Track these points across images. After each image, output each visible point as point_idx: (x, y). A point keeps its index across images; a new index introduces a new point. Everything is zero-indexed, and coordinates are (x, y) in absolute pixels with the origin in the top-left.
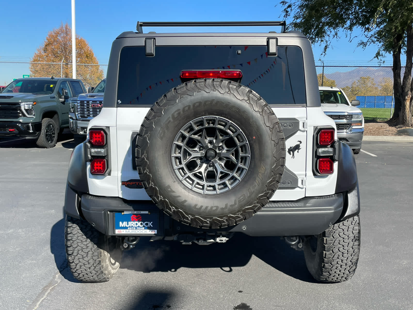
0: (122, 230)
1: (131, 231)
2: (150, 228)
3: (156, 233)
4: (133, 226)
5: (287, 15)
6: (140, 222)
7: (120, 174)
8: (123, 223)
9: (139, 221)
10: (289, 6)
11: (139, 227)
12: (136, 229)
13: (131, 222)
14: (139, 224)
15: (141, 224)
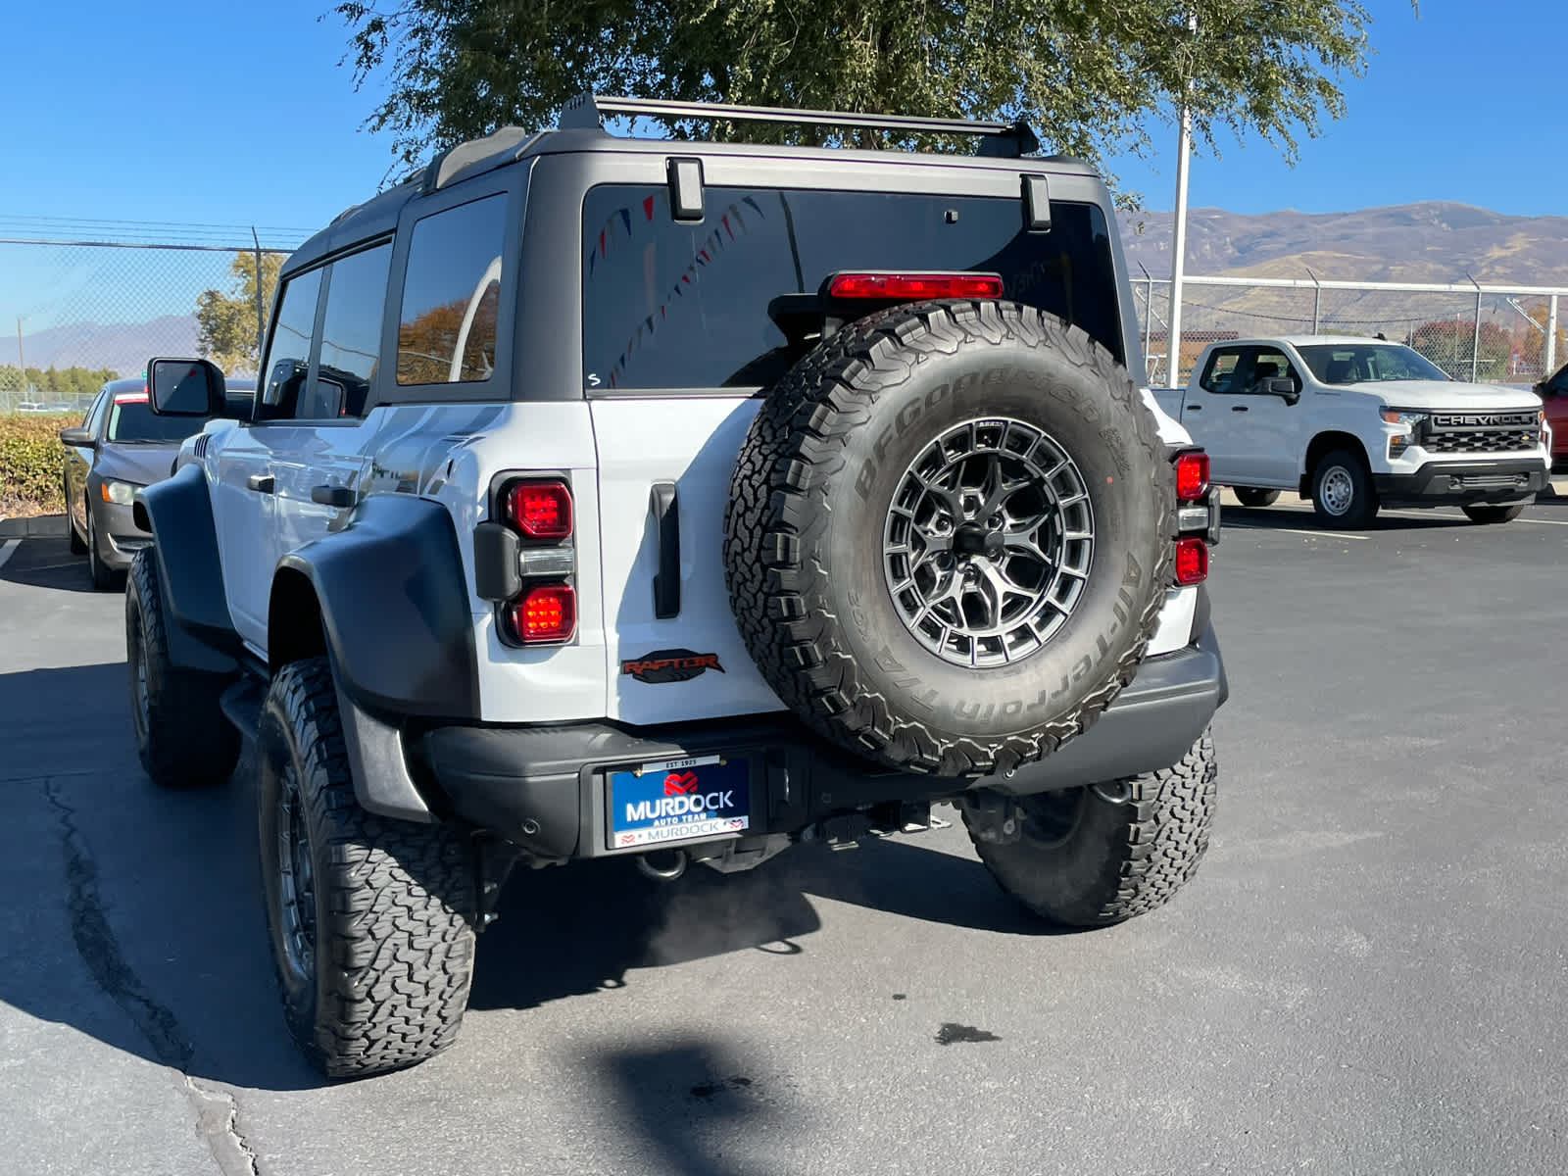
0: (635, 833)
1: (665, 830)
2: (725, 813)
3: (746, 826)
4: (672, 813)
5: (369, 59)
6: (694, 797)
7: (614, 638)
8: (636, 810)
9: (689, 792)
10: (377, 26)
11: (689, 812)
12: (680, 820)
13: (664, 801)
14: (689, 802)
15: (697, 802)
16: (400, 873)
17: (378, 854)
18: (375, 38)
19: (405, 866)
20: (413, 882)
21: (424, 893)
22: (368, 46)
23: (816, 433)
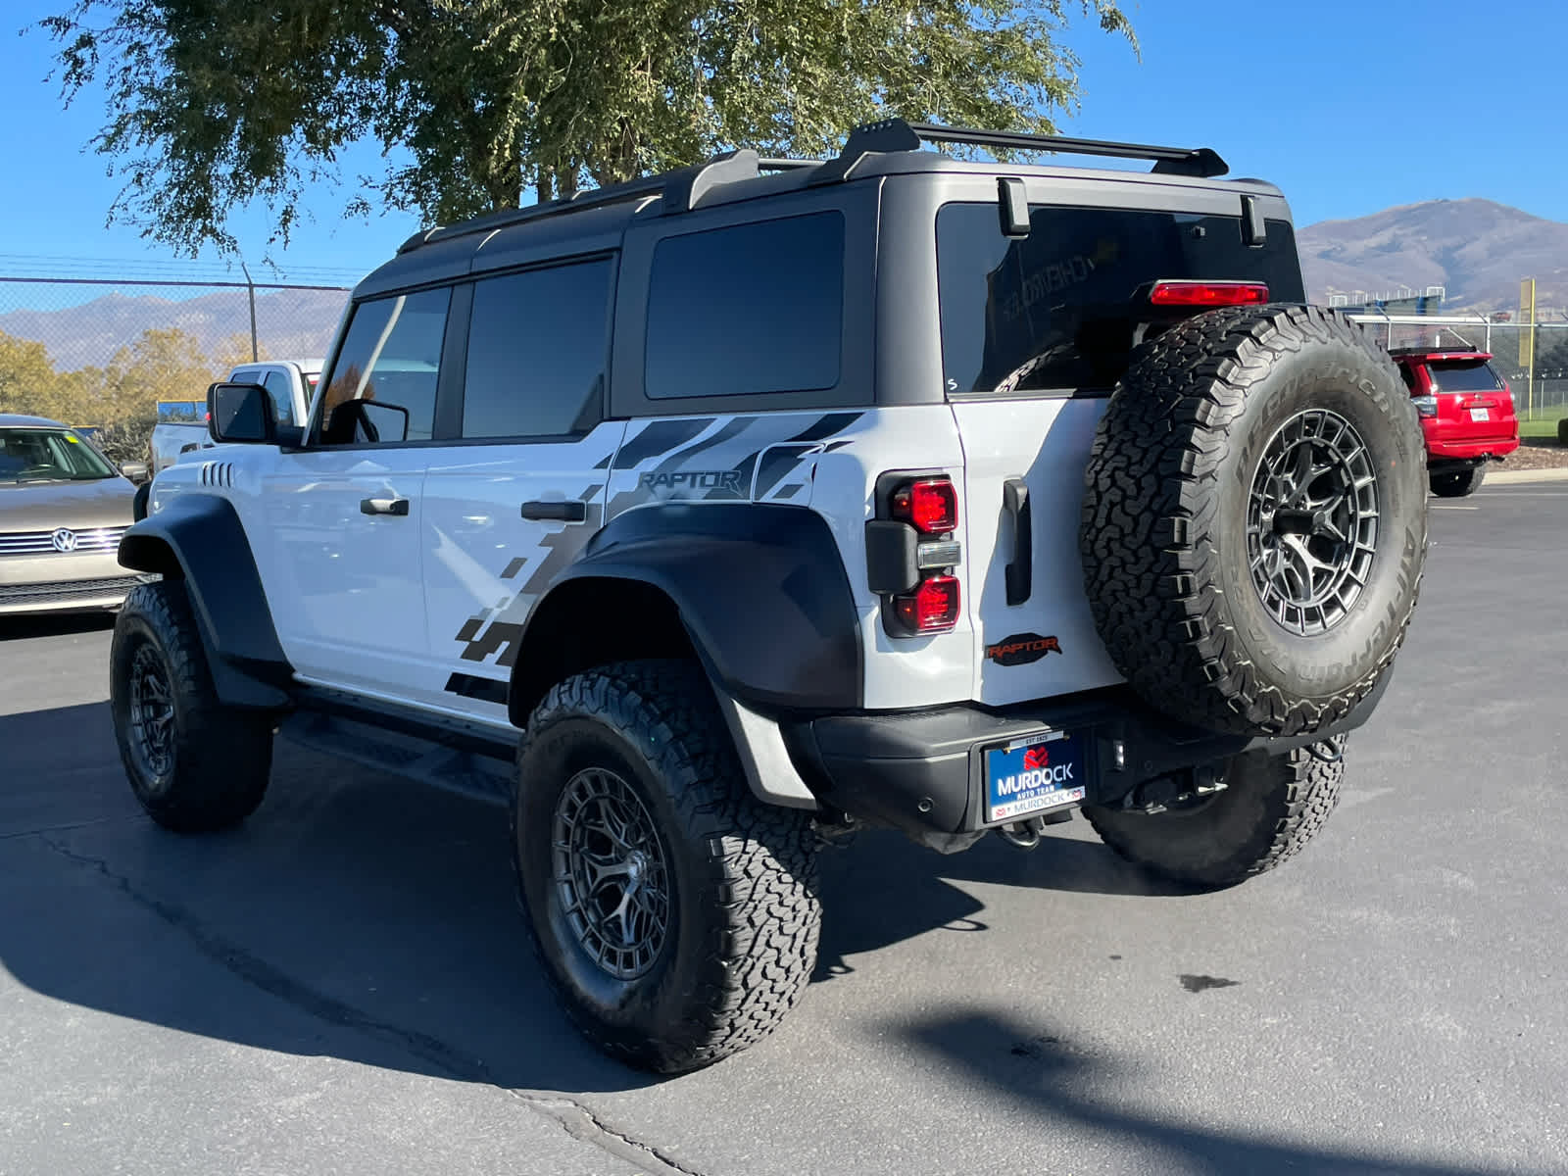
0: (1005, 806)
1: (1025, 802)
2: (1067, 784)
3: (1084, 796)
4: (1030, 786)
6: (1045, 771)
7: (979, 625)
8: (1004, 783)
9: (1041, 766)
11: (1042, 785)
12: (1036, 794)
13: (1025, 775)
14: (1041, 774)
15: (1048, 776)
16: (772, 862)
17: (752, 845)
18: (84, 53)
19: (775, 855)
20: (782, 870)
21: (791, 880)
22: (78, 63)
23: (1203, 425)
